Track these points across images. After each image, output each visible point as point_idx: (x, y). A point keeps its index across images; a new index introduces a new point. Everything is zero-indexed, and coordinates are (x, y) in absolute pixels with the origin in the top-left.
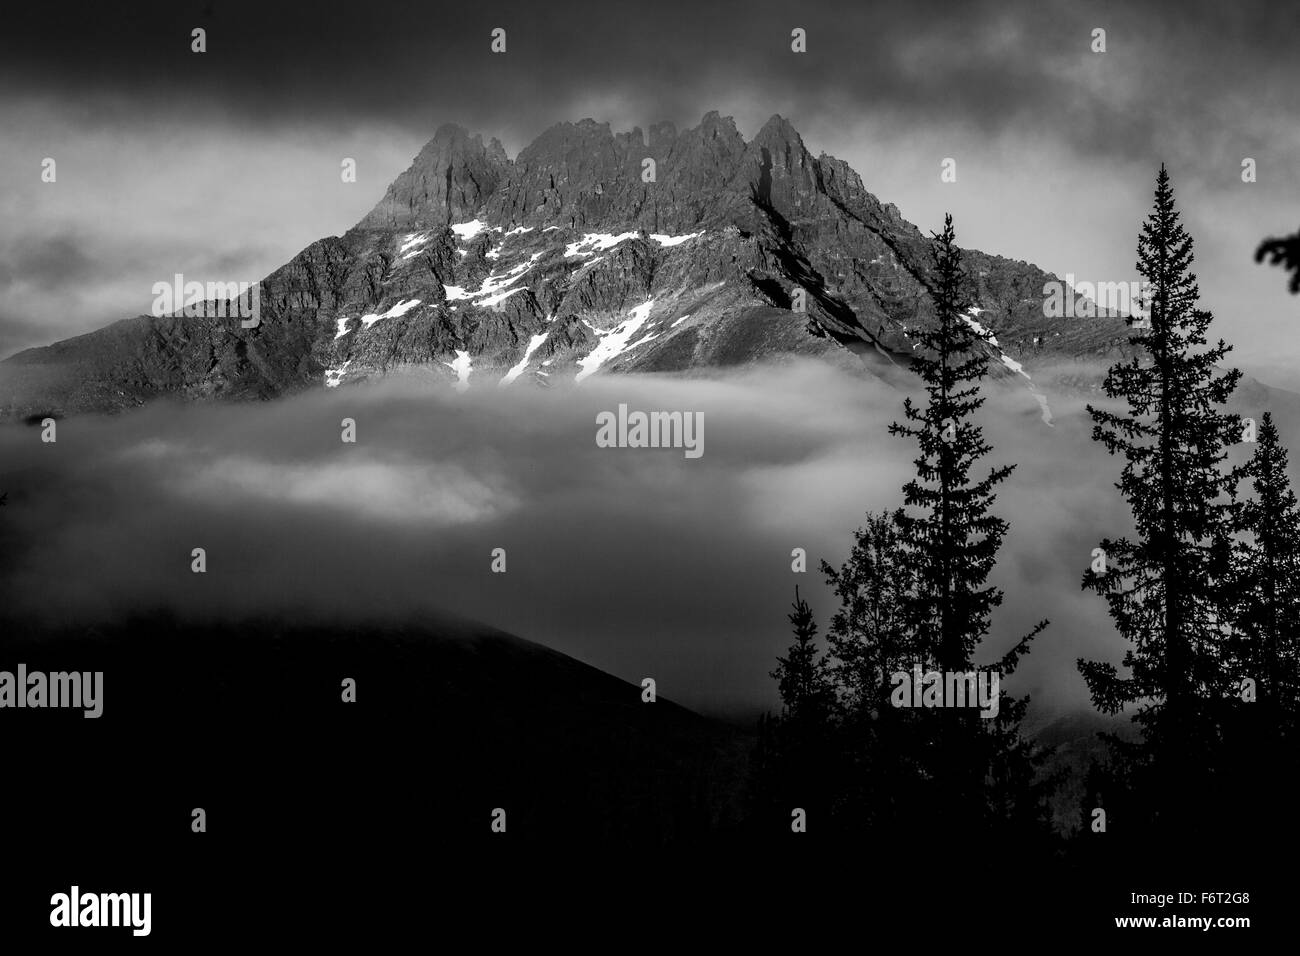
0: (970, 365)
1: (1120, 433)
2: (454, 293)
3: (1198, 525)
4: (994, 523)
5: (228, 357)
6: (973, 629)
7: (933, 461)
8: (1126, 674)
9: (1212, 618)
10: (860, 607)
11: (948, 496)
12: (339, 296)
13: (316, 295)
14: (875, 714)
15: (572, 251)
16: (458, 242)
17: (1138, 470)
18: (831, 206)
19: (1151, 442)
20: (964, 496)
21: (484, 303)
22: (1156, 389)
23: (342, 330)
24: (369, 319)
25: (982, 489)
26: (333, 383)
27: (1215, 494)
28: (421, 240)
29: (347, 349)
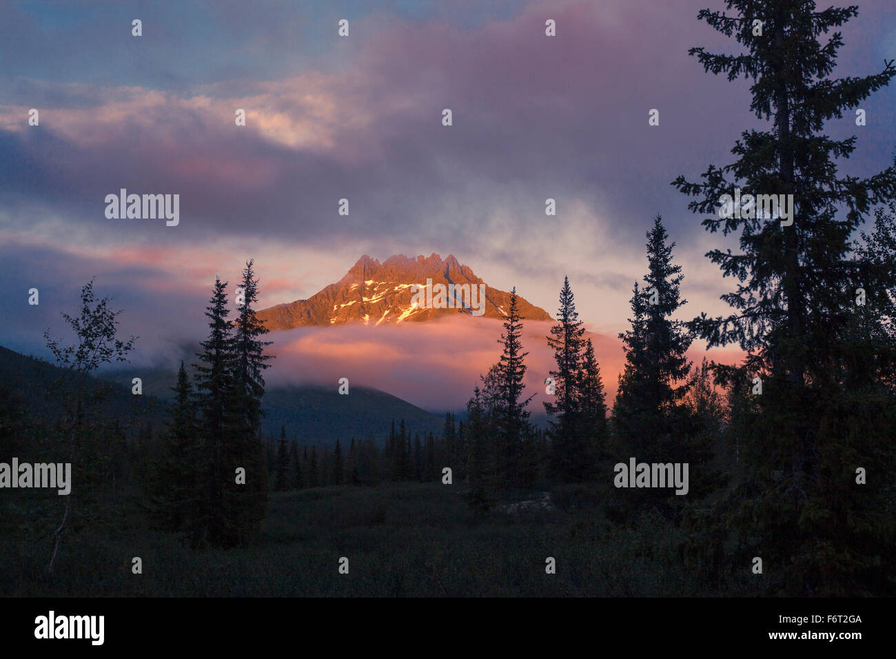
0: (518, 325)
1: (555, 344)
2: (365, 299)
3: (574, 367)
4: (523, 367)
5: (305, 315)
6: (517, 393)
7: (508, 350)
8: (555, 406)
9: (577, 391)
10: (489, 387)
11: (512, 359)
12: (334, 299)
13: (329, 299)
14: (492, 415)
15: (396, 288)
16: (366, 286)
17: (559, 354)
18: (465, 278)
19: (563, 346)
20: (516, 359)
21: (373, 302)
22: (564, 332)
23: (335, 309)
24: (343, 306)
25: (521, 358)
26: (333, 322)
27: (578, 359)
28: (357, 285)
29: (337, 313)
